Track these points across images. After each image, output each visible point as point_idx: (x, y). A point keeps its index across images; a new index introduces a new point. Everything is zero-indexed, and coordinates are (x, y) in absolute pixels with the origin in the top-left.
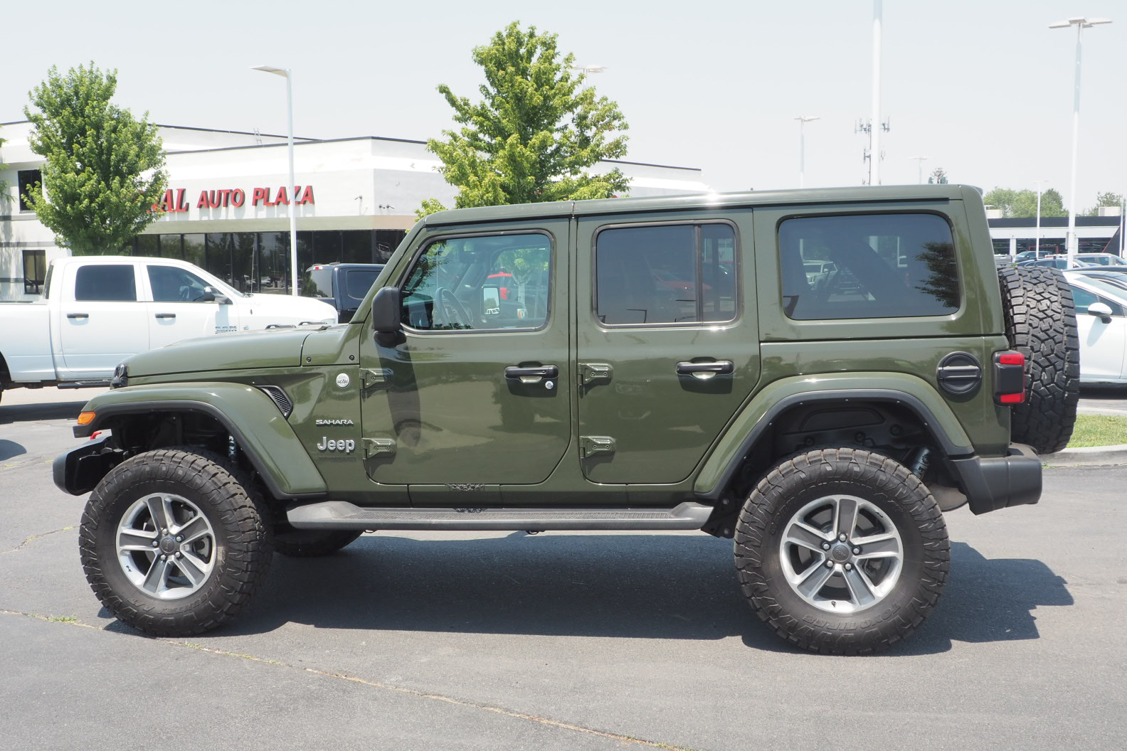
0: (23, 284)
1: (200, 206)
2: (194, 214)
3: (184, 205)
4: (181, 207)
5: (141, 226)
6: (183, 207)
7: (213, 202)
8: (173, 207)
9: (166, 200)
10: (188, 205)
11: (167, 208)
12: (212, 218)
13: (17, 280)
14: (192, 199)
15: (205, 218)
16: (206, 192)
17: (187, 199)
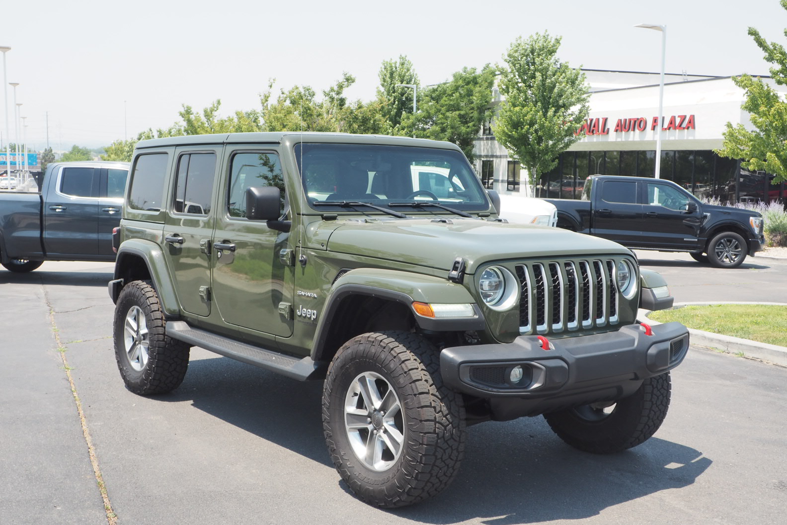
0: (507, 184)
1: (616, 131)
2: (612, 137)
3: (606, 129)
4: (604, 132)
5: (567, 145)
6: (605, 131)
7: (625, 128)
8: (598, 132)
9: (594, 126)
10: (608, 129)
11: (594, 132)
12: (623, 140)
13: (503, 181)
14: (612, 125)
15: (619, 140)
16: (621, 120)
17: (609, 125)
